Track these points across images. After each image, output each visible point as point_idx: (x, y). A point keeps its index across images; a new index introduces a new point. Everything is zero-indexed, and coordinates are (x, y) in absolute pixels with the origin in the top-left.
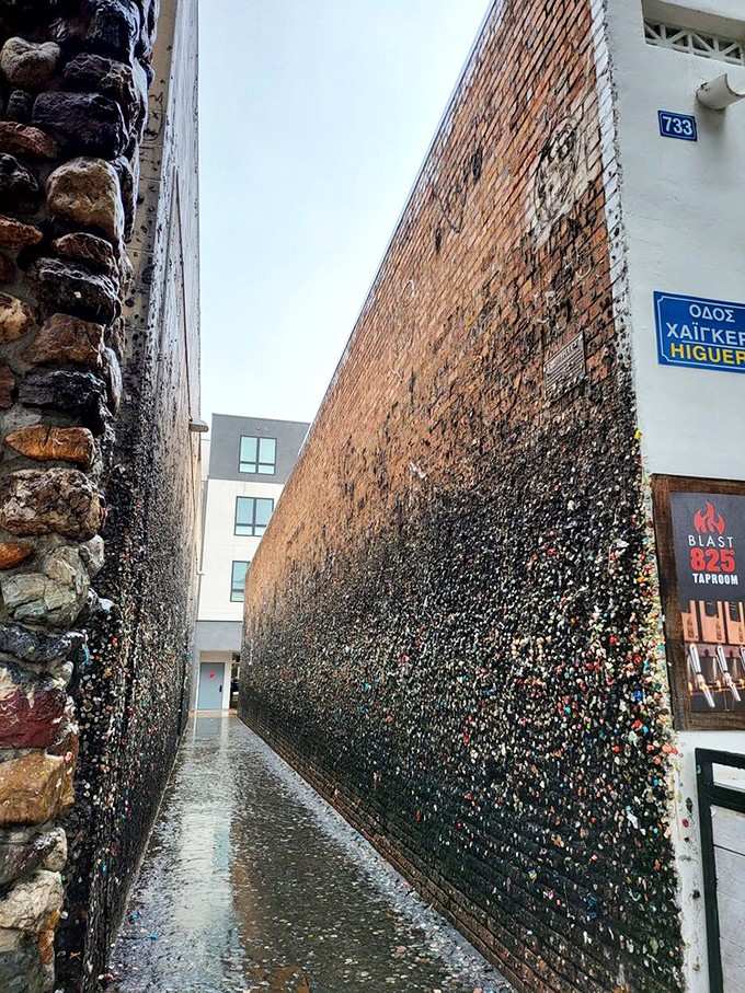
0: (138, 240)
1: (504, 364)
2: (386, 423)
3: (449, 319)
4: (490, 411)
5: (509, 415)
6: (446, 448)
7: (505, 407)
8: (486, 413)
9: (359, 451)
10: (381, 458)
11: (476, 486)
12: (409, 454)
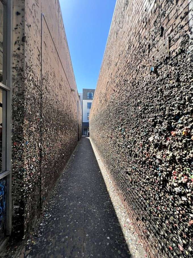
0: (20, 28)
1: (134, 63)
2: (106, 86)
3: (119, 56)
4: (129, 79)
5: (135, 79)
6: (118, 91)
7: (134, 77)
8: (129, 80)
9: (102, 93)
10: (106, 94)
11: (125, 100)
12: (111, 93)
